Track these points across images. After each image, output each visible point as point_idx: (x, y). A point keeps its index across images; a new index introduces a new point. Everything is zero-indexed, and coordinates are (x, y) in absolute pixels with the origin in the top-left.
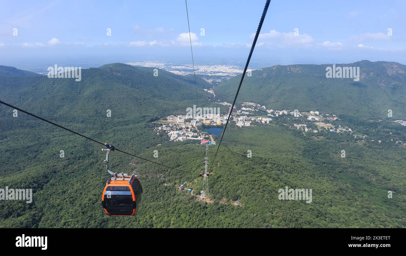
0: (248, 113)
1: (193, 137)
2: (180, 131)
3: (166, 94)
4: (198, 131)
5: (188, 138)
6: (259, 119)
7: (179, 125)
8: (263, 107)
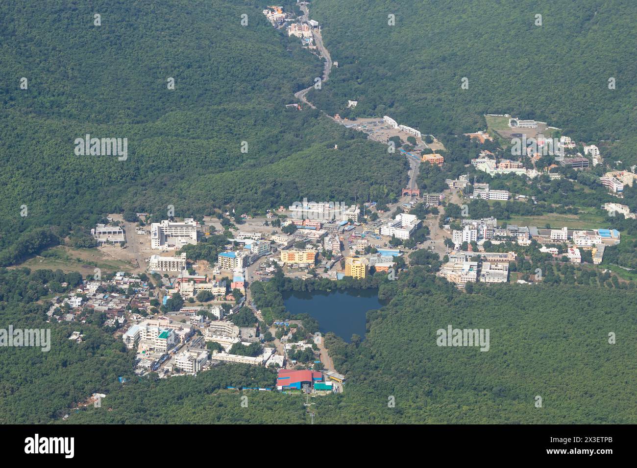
0: (502, 196)
1: (237, 349)
2: (173, 314)
3: (65, 76)
4: (258, 314)
5: (217, 356)
6: (554, 233)
7: (164, 280)
8: (586, 150)
